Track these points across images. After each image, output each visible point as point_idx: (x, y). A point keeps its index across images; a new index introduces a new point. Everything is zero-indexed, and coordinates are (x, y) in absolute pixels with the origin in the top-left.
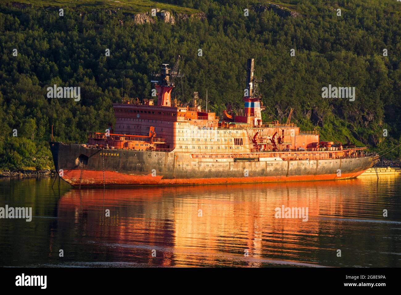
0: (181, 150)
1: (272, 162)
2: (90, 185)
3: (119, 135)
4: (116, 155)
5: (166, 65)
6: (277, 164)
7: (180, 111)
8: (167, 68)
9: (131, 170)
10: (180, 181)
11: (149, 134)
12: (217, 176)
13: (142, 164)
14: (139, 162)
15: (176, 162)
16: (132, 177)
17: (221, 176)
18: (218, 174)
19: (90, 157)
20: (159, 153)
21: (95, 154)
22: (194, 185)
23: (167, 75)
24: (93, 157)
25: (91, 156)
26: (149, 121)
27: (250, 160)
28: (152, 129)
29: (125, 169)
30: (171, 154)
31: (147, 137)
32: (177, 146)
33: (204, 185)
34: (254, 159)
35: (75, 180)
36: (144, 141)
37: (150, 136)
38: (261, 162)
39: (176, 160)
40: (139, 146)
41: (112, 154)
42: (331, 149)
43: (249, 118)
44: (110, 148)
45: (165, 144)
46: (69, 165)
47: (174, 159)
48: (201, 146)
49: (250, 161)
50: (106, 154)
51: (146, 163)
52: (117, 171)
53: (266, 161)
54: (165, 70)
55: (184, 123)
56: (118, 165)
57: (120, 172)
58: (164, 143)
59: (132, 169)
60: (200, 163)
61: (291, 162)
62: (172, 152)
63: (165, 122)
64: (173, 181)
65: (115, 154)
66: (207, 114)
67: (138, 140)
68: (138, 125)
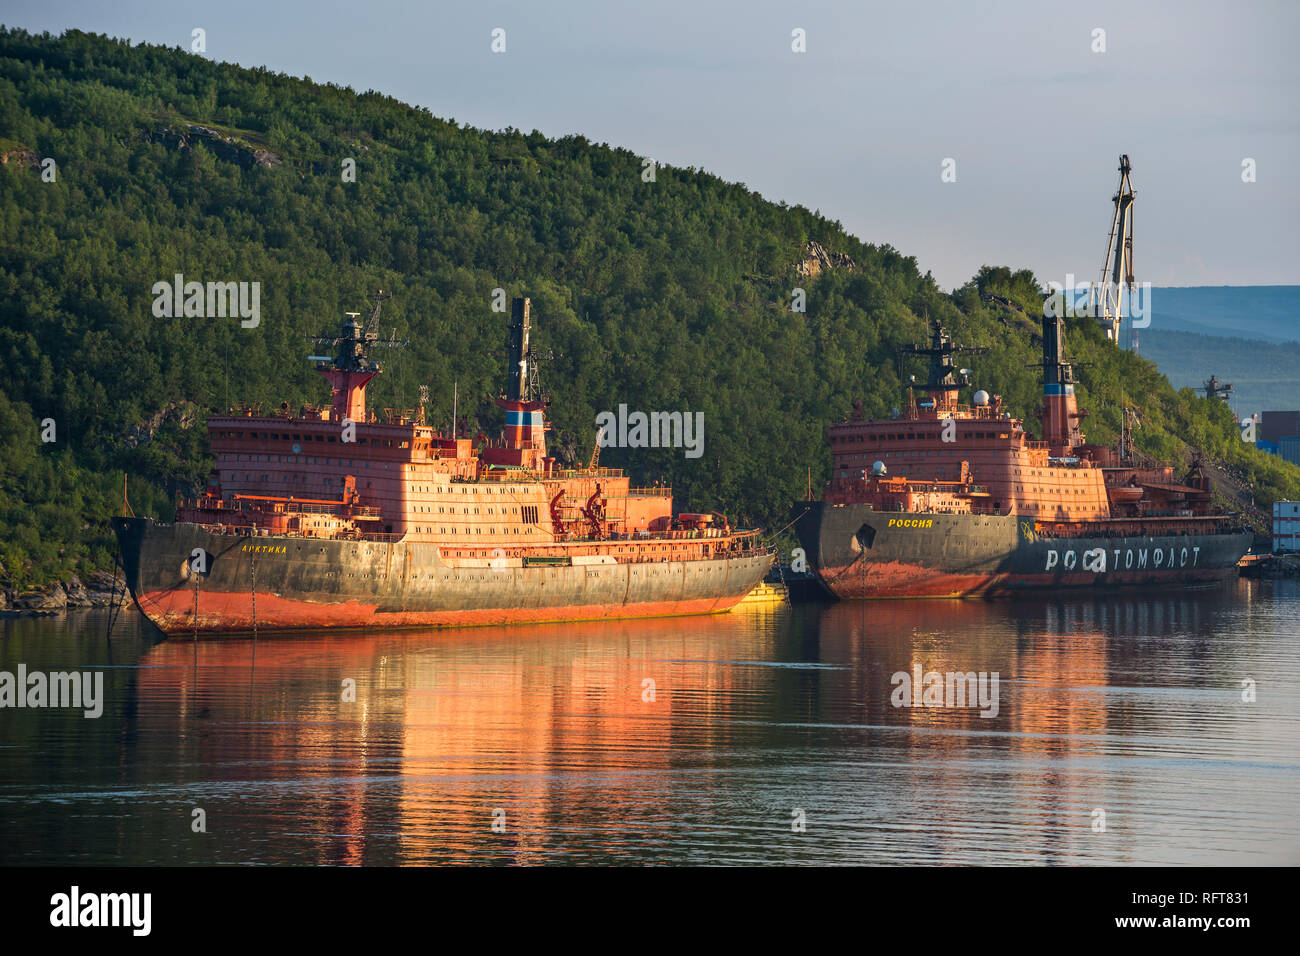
0: (418, 538)
1: (597, 568)
2: (208, 629)
3: (272, 499)
4: (281, 550)
5: (354, 314)
6: (607, 572)
7: (418, 435)
8: (356, 324)
9: (309, 591)
10: (414, 617)
11: (342, 495)
12: (488, 606)
13: (336, 574)
14: (330, 570)
15: (408, 568)
16: (311, 608)
17: (497, 606)
18: (491, 601)
19: (218, 557)
20: (375, 544)
21: (230, 549)
22: (440, 628)
23: (358, 341)
24: (223, 557)
25: (220, 554)
26: (331, 461)
27: (553, 562)
28: (351, 482)
29: (299, 586)
30: (400, 548)
31: (339, 503)
32: (410, 527)
33: (459, 628)
34: (560, 560)
35: (175, 617)
36: (331, 513)
37: (345, 501)
38: (575, 568)
39: (408, 563)
40: (323, 525)
41: (271, 550)
42: (709, 535)
43: (526, 455)
44: (260, 533)
45: (379, 521)
46: (166, 577)
47: (405, 560)
48: (458, 526)
49: (554, 566)
50: (257, 549)
51: (344, 572)
52: (277, 592)
53: (585, 566)
54: (352, 329)
55: (424, 467)
56: (282, 578)
57: (284, 596)
58: (377, 518)
59: (313, 588)
60: (456, 570)
61: (634, 567)
62: (400, 542)
63: (379, 463)
64: (396, 618)
65: (277, 549)
66: (456, 443)
67: (318, 512)
68: (295, 474)
